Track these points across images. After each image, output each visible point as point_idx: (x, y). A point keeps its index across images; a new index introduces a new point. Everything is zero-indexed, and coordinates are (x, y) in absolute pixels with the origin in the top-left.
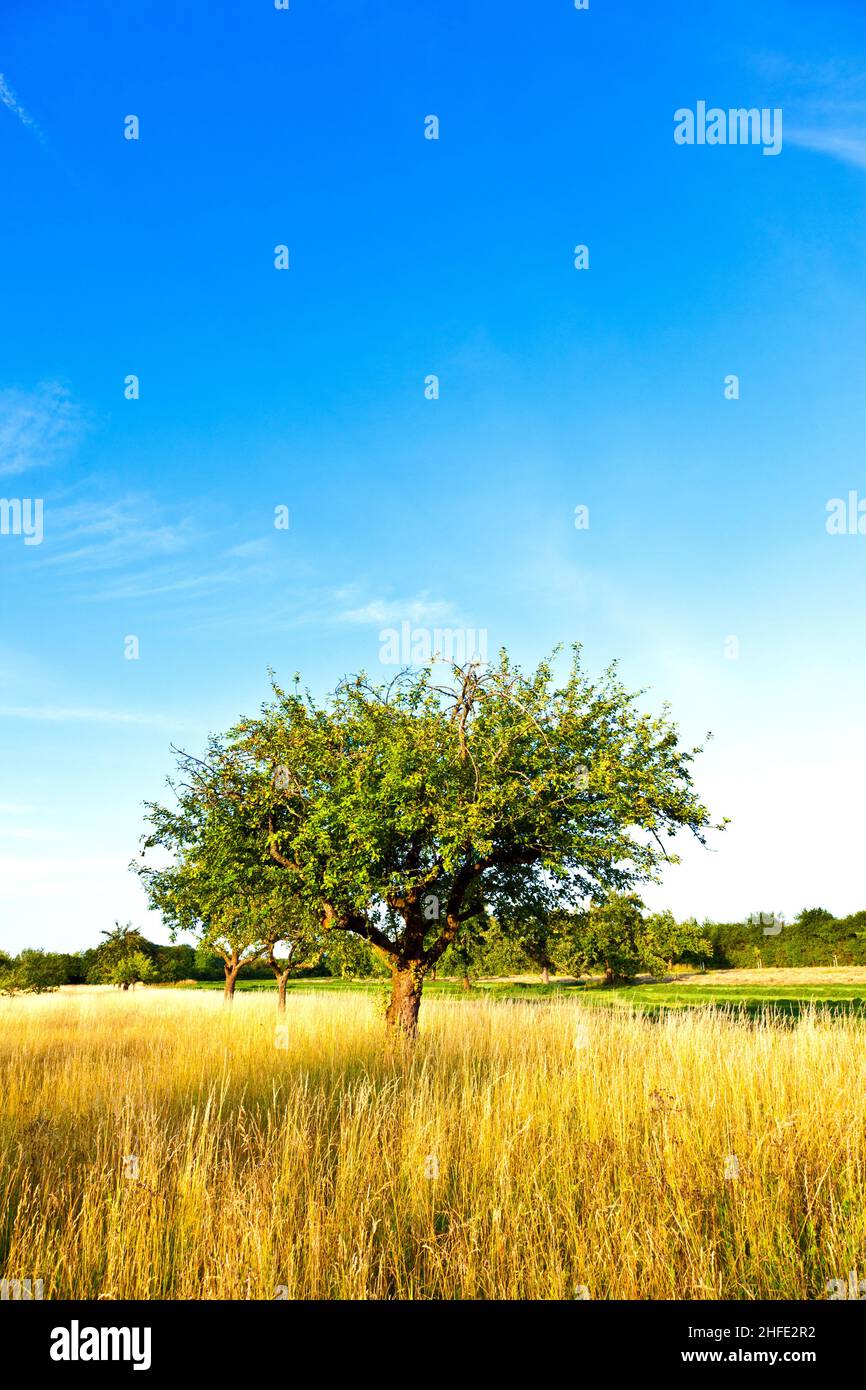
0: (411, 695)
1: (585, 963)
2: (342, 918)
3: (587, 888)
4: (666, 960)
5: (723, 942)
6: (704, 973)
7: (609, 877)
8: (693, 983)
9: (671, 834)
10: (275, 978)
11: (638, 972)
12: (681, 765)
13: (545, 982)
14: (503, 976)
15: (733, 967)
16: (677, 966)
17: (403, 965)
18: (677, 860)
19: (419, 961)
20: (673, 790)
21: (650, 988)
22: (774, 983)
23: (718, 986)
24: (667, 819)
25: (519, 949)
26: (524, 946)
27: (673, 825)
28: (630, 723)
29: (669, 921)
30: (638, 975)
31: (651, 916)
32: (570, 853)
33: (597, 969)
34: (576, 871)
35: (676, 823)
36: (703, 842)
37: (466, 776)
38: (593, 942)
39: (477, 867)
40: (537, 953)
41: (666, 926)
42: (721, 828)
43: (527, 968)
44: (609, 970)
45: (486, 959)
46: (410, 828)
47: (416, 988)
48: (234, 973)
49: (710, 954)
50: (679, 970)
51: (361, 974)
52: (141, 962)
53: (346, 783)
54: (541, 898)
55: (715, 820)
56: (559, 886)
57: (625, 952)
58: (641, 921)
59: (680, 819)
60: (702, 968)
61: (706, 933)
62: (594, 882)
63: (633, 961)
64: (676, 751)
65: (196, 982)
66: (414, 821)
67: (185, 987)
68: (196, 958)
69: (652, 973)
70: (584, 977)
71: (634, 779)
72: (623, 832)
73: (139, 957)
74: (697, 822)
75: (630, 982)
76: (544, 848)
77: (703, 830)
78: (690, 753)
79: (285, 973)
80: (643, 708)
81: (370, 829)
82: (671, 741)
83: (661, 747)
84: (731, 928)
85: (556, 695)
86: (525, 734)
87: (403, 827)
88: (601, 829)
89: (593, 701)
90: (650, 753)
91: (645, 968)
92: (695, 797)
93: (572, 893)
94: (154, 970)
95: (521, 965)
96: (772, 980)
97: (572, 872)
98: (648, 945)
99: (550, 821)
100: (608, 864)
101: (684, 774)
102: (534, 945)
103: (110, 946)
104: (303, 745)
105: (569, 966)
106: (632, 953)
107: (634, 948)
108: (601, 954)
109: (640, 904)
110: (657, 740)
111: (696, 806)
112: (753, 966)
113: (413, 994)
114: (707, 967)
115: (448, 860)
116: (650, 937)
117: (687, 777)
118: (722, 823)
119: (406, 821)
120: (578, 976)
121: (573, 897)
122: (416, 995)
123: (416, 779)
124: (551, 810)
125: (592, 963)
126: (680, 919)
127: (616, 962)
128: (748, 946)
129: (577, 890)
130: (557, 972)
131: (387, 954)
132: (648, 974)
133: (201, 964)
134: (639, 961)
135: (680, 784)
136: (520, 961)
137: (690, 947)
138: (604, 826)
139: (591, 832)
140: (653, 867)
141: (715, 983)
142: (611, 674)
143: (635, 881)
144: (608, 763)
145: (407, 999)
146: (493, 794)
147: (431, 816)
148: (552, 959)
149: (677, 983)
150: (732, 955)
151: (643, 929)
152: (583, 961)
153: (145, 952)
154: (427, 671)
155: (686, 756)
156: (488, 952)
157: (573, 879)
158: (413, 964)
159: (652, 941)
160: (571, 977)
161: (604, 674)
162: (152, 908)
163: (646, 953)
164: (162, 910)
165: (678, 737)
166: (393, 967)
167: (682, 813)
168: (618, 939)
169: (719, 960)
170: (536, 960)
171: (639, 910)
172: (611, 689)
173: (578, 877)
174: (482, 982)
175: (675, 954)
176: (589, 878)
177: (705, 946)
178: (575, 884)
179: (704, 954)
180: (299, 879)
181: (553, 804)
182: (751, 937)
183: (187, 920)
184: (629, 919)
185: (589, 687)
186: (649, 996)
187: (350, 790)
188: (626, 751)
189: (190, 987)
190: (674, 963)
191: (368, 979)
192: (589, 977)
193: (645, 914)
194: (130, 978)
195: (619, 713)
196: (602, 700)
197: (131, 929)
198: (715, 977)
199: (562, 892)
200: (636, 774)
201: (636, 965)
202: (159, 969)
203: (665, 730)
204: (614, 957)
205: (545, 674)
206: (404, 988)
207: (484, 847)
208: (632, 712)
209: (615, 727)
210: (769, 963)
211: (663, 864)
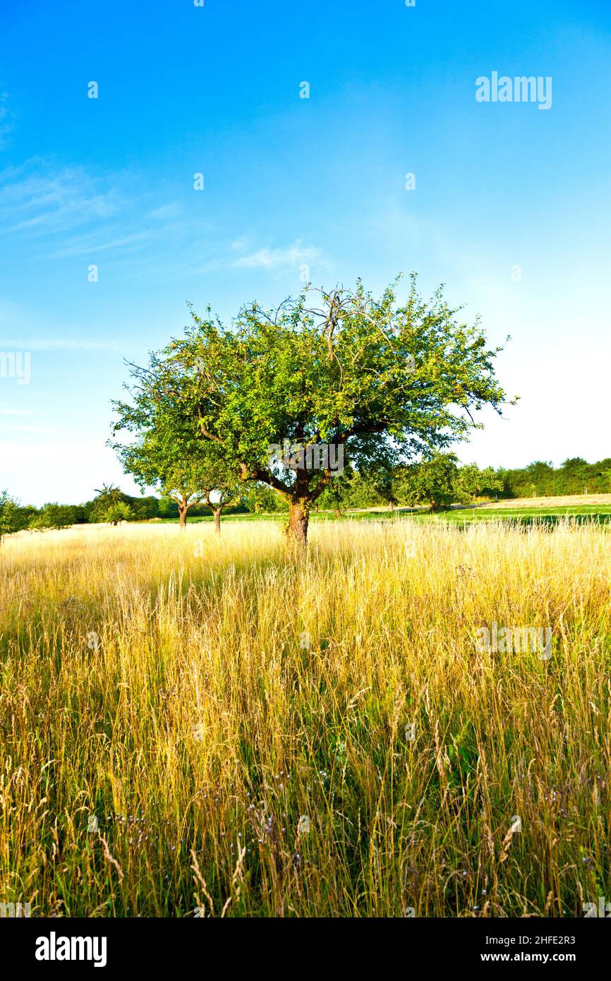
0: (292, 316)
1: (418, 498)
2: (253, 472)
3: (419, 447)
4: (472, 494)
5: (511, 481)
6: (497, 502)
7: (434, 439)
8: (490, 508)
9: (478, 408)
10: (213, 515)
11: (452, 502)
12: (487, 360)
13: (391, 510)
14: (363, 508)
15: (516, 497)
16: (479, 498)
17: (295, 501)
18: (482, 427)
19: (306, 498)
20: (481, 378)
21: (460, 512)
22: (544, 506)
23: (506, 509)
24: (476, 398)
25: (374, 490)
26: (376, 488)
27: (479, 402)
28: (452, 332)
29: (475, 469)
30: (452, 505)
31: (463, 467)
32: (407, 424)
33: (425, 501)
34: (411, 436)
35: (482, 401)
36: (500, 413)
37: (334, 374)
38: (423, 484)
39: (343, 436)
40: (386, 493)
41: (472, 473)
42: (513, 403)
43: (379, 502)
44: (433, 502)
45: (351, 497)
46: (296, 411)
47: (305, 515)
48: (185, 511)
49: (501, 490)
50: (480, 500)
51: (269, 510)
52: (124, 509)
53: (250, 382)
54: (387, 455)
55: (508, 398)
56: (400, 447)
57: (444, 490)
58: (456, 470)
59: (484, 398)
60: (496, 498)
61: (499, 477)
62: (423, 443)
63: (449, 496)
64: (484, 350)
65: (161, 519)
66: (299, 405)
67: (154, 522)
68: (159, 504)
69: (462, 503)
70: (417, 507)
71: (454, 371)
72: (445, 409)
73: (121, 505)
74: (496, 400)
75: (448, 509)
76: (389, 421)
77: (500, 405)
78: (494, 351)
79: (219, 510)
80: (461, 320)
81: (268, 412)
82: (481, 343)
83: (473, 348)
84: (516, 472)
85: (398, 312)
86: (376, 341)
87: (291, 410)
88: (429, 407)
89: (425, 316)
90: (465, 352)
91: (458, 500)
92: (496, 382)
93: (409, 451)
94: (132, 512)
95: (374, 501)
96: (542, 505)
97: (408, 437)
98: (459, 485)
99: (393, 402)
100: (433, 431)
101: (489, 366)
102: (383, 488)
103: (101, 499)
104: (218, 356)
105: (406, 500)
106: (449, 490)
107: (451, 487)
108: (428, 492)
109: (455, 459)
110: (470, 342)
111: (496, 389)
112: (530, 496)
113: (303, 518)
114: (499, 498)
115: (323, 431)
116: (461, 480)
117: (491, 368)
118: (513, 399)
119: (293, 405)
120: (413, 506)
121: (409, 453)
122: (305, 519)
123: (297, 377)
124: (394, 395)
125: (422, 497)
126: (482, 467)
127: (438, 497)
128: (527, 484)
129: (412, 449)
130: (399, 504)
131: (285, 494)
132: (460, 504)
133: (163, 508)
134: (453, 496)
135: (486, 374)
136: (374, 498)
137: (488, 486)
138: (431, 405)
139: (422, 409)
140: (464, 432)
141: (504, 507)
142: (439, 295)
143: (452, 441)
144: (434, 360)
145: (299, 522)
146: (353, 385)
147: (310, 401)
148: (395, 496)
149: (479, 508)
150: (516, 490)
151: (457, 475)
152: (416, 496)
153: (125, 502)
154: (303, 297)
155: (491, 354)
156: (352, 493)
157: (409, 441)
158: (302, 500)
159: (463, 482)
160: (408, 507)
161: (433, 295)
162: (126, 473)
163: (458, 490)
164: (132, 474)
165: (486, 340)
166: (289, 503)
167: (485, 393)
168: (440, 482)
169: (508, 494)
170: (385, 497)
171: (454, 463)
172: (438, 307)
173: (413, 440)
174: (349, 512)
175: (478, 490)
176: (420, 441)
177: (498, 485)
178: (411, 445)
179: (498, 490)
180: (222, 448)
181: (396, 390)
182: (530, 478)
183: (150, 479)
184: (448, 468)
185: (422, 305)
186: (460, 517)
187: (253, 385)
188: (448, 352)
189: (158, 522)
190: (477, 496)
191: (274, 513)
192: (420, 507)
193: (459, 465)
194: (118, 518)
195: (443, 324)
196: (431, 315)
197: (113, 488)
198: (504, 504)
199: (402, 451)
200: (455, 368)
201: (451, 498)
202: (135, 512)
203: (476, 335)
204: (436, 493)
205: (390, 297)
206: (297, 515)
207: (348, 422)
208: (453, 323)
209: (441, 334)
210: (541, 493)
211: (471, 429)
